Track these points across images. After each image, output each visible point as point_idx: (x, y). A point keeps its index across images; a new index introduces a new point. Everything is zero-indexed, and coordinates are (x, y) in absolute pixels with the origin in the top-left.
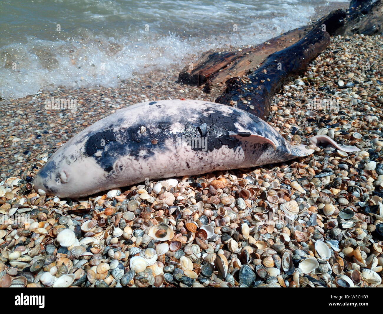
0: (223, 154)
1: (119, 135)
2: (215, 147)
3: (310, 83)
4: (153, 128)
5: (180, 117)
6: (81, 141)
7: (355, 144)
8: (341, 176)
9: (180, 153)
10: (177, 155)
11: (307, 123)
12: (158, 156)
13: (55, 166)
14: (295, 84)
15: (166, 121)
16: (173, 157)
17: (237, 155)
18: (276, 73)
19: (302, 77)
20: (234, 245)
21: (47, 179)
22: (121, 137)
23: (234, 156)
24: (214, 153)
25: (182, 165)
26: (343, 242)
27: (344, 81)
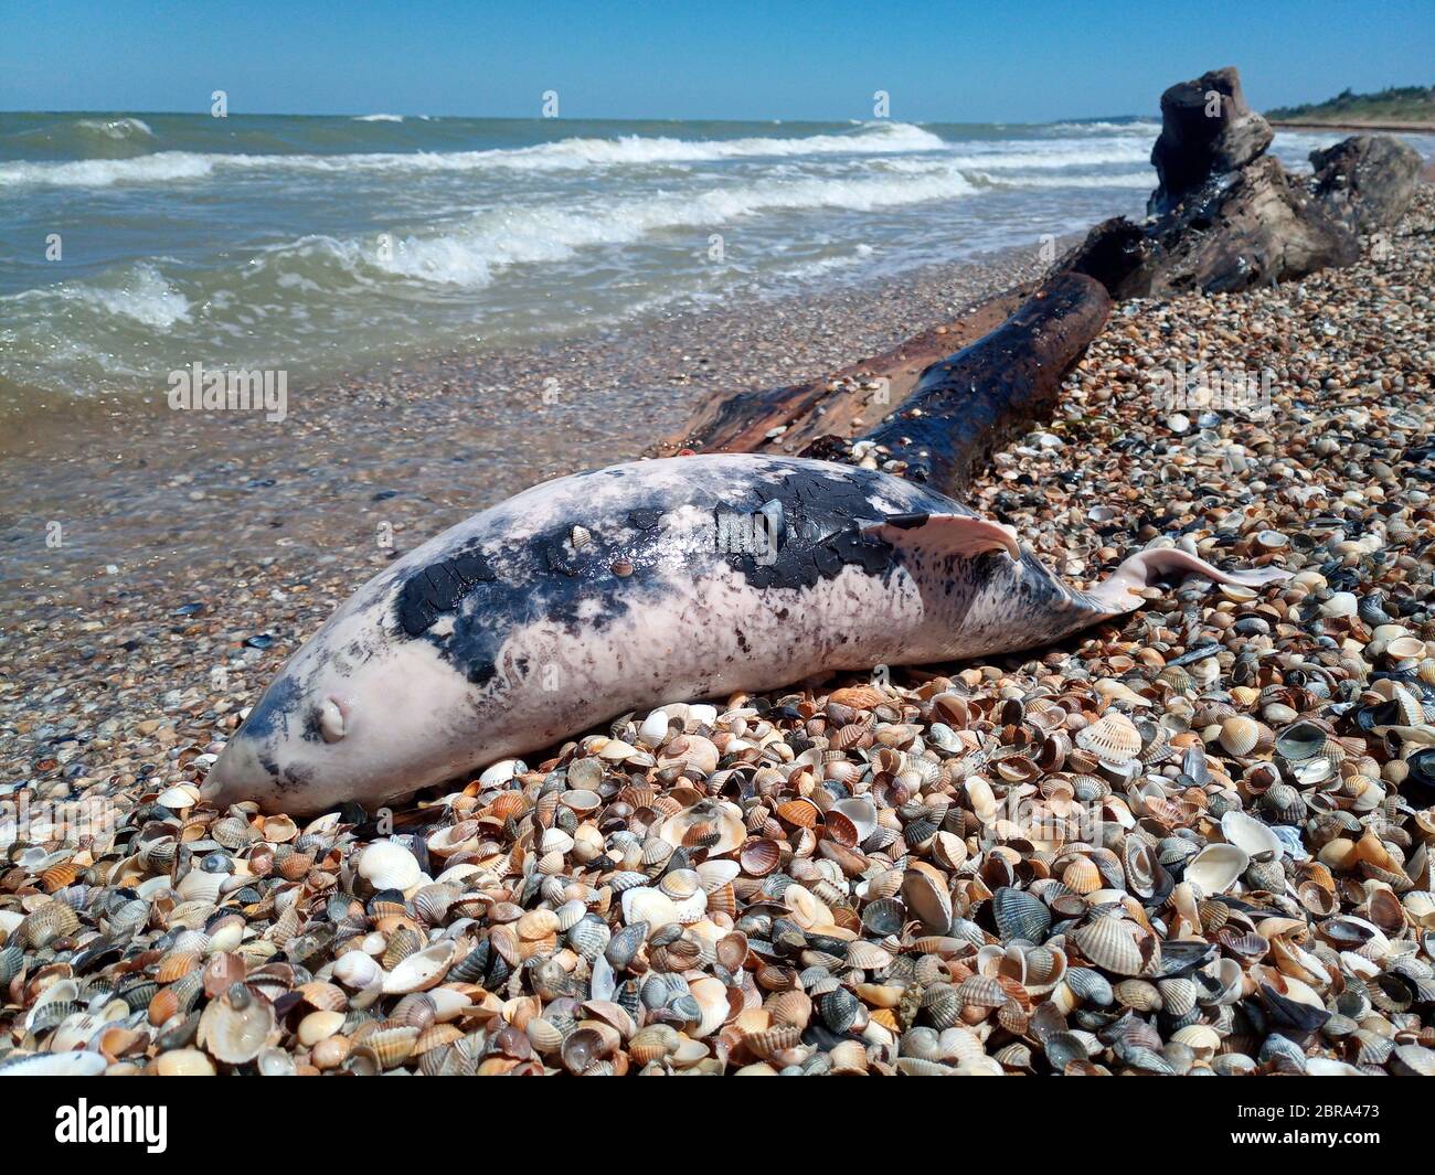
0: (852, 595)
1: (504, 562)
2: (821, 573)
3: (1077, 435)
4: (610, 527)
5: (690, 492)
6: (377, 600)
7: (1273, 562)
8: (1254, 651)
9: (710, 599)
10: (701, 604)
11: (1099, 539)
12: (640, 613)
13: (298, 689)
14: (1027, 445)
15: (648, 505)
16: (691, 615)
17: (897, 598)
18: (960, 411)
19: (1049, 425)
20: (953, 844)
21: (272, 738)
22: (511, 566)
23: (886, 603)
24: (821, 594)
25: (723, 639)
26: (1313, 823)
27: (1185, 413)
